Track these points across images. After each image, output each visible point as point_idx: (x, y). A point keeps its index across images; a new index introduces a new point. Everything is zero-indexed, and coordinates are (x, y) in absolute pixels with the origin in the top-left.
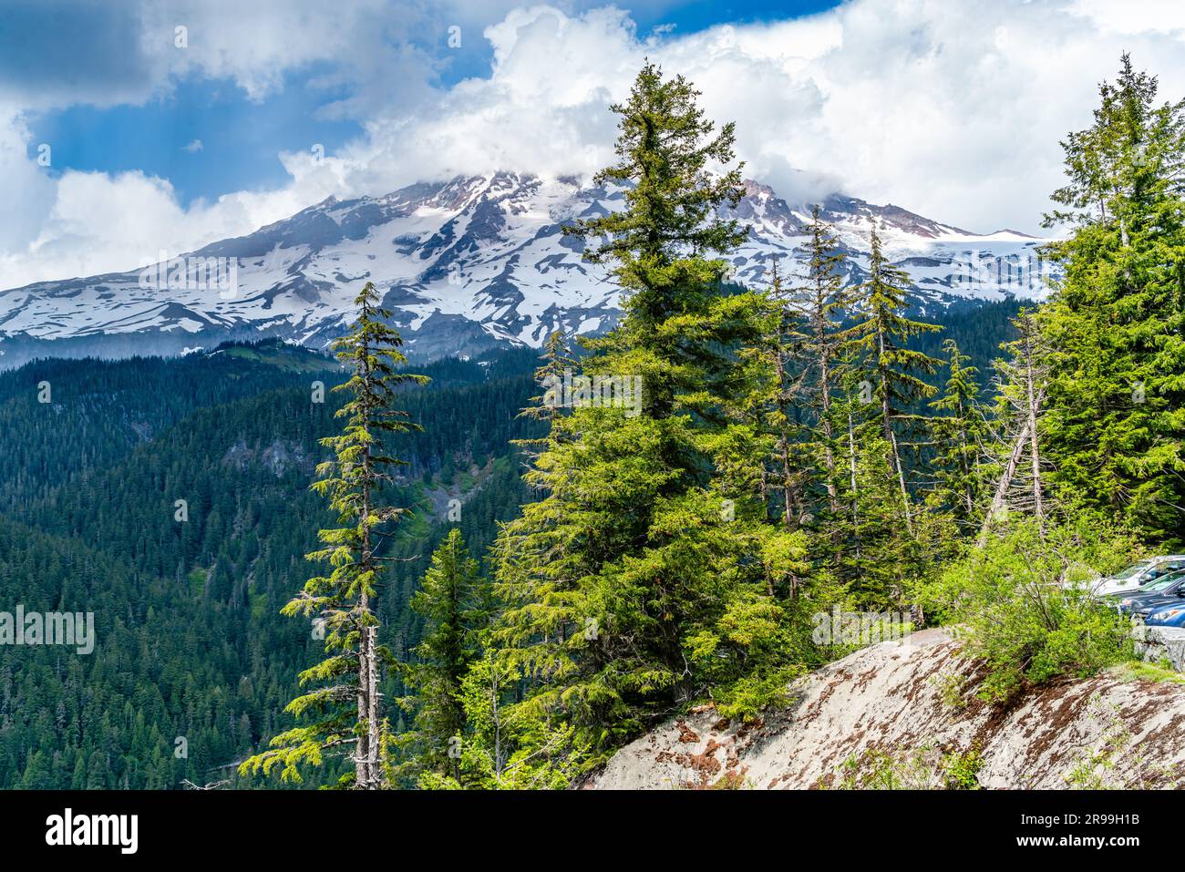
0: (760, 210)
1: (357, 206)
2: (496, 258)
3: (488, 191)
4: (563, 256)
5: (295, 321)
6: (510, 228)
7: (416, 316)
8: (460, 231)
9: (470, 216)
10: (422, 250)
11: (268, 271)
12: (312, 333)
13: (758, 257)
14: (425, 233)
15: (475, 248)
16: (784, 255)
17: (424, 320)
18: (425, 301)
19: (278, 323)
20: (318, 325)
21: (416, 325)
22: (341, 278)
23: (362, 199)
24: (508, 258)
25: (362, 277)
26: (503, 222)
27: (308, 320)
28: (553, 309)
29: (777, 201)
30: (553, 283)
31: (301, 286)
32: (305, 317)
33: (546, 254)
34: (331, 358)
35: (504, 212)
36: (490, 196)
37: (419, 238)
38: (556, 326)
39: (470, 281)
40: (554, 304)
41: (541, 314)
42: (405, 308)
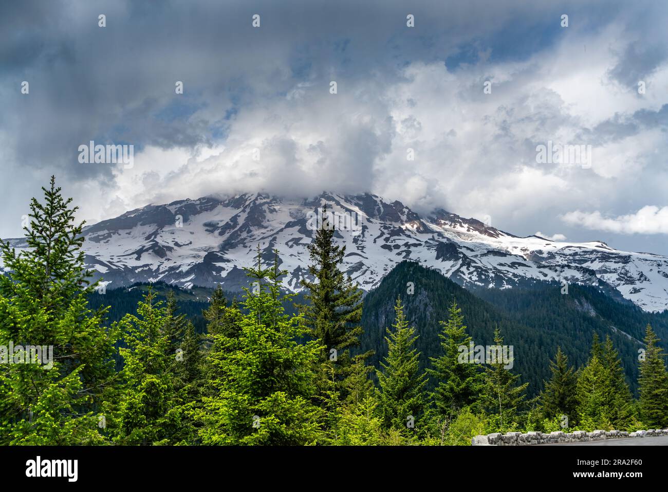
0: (404, 218)
1: (184, 204)
2: (263, 238)
3: (256, 199)
4: (301, 239)
5: (154, 268)
6: (268, 221)
7: (224, 269)
8: (241, 221)
9: (246, 213)
10: (220, 230)
11: (134, 238)
12: (163, 275)
13: (406, 245)
14: (221, 221)
15: (249, 231)
16: (420, 245)
17: (228, 272)
18: (228, 261)
19: (145, 269)
20: (166, 271)
21: (224, 274)
22: (177, 244)
23: (186, 200)
24: (271, 238)
25: (188, 244)
26: (265, 217)
27: (161, 268)
28: (299, 269)
29: (413, 213)
30: (296, 254)
31: (157, 248)
32: (159, 266)
33: (291, 237)
34: (191, 293)
35: (265, 211)
36: (258, 202)
37: (218, 224)
38: (301, 278)
39: (251, 250)
40: (299, 266)
41: (292, 271)
42: (218, 264)
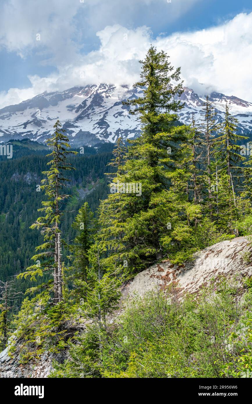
0: (189, 97)
1: (54, 95)
2: (100, 113)
3: (98, 90)
4: (123, 112)
5: (34, 133)
6: (105, 103)
7: (73, 132)
8: (88, 103)
9: (92, 98)
10: (76, 110)
11: (25, 116)
12: (40, 137)
13: (188, 113)
14: (77, 104)
15: (93, 109)
16: (196, 113)
17: (76, 133)
18: (77, 127)
19: (28, 133)
20: (41, 134)
21: (74, 135)
22: (49, 119)
23: (56, 92)
24: (104, 113)
25: (56, 119)
26: (103, 101)
27: (38, 133)
28: (119, 130)
29: (195, 94)
30: (119, 121)
31: (36, 121)
32: (37, 132)
33: (117, 112)
34: (46, 145)
35: (103, 97)
36: (99, 92)
37: (75, 106)
38: (120, 135)
39: (92, 120)
40: (120, 128)
41: (115, 132)
42: (70, 129)
